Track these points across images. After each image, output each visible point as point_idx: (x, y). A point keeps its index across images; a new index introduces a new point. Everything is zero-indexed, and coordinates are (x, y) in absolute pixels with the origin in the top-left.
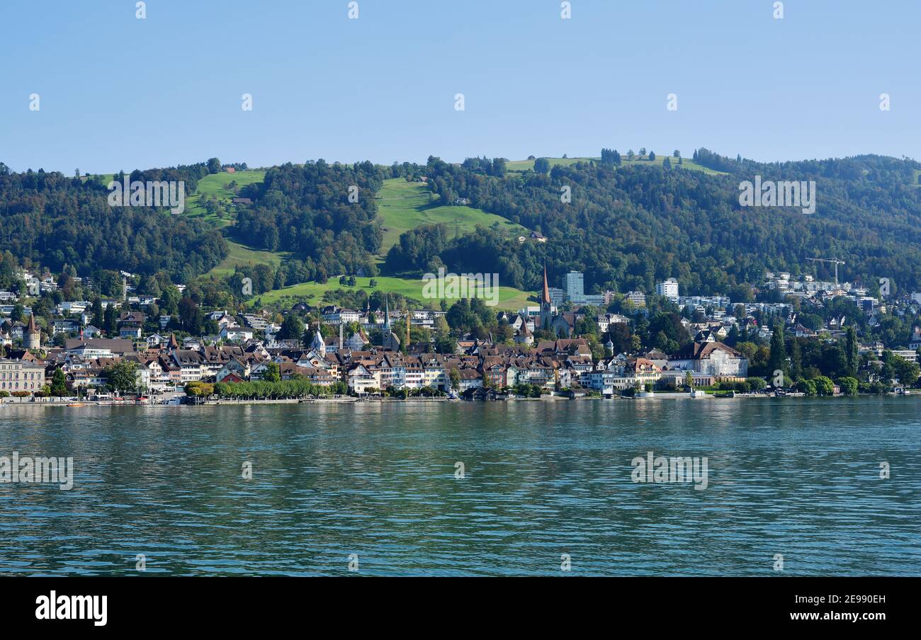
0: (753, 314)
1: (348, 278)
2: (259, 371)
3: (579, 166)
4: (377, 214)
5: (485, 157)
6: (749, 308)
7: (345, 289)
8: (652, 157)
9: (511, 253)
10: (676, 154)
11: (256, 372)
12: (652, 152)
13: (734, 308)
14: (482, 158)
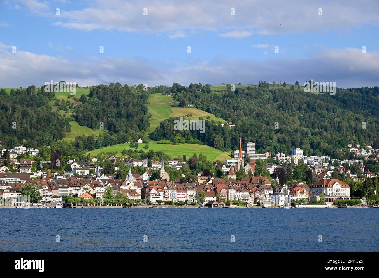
0: (342, 165)
1: (134, 144)
2: (101, 191)
3: (249, 89)
4: (148, 111)
5: (200, 83)
6: (340, 162)
7: (133, 149)
8: (285, 85)
9: (218, 132)
10: (297, 83)
11: (99, 191)
12: (284, 82)
13: (333, 162)
14: (198, 84)
